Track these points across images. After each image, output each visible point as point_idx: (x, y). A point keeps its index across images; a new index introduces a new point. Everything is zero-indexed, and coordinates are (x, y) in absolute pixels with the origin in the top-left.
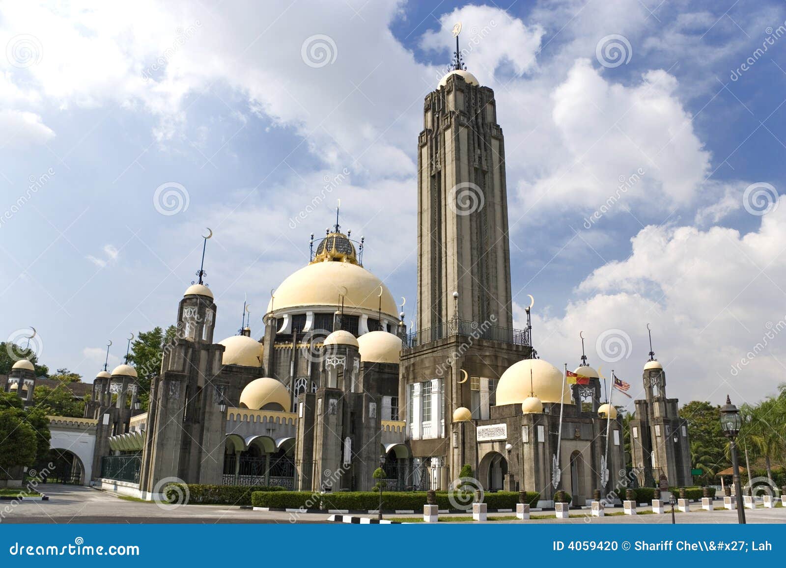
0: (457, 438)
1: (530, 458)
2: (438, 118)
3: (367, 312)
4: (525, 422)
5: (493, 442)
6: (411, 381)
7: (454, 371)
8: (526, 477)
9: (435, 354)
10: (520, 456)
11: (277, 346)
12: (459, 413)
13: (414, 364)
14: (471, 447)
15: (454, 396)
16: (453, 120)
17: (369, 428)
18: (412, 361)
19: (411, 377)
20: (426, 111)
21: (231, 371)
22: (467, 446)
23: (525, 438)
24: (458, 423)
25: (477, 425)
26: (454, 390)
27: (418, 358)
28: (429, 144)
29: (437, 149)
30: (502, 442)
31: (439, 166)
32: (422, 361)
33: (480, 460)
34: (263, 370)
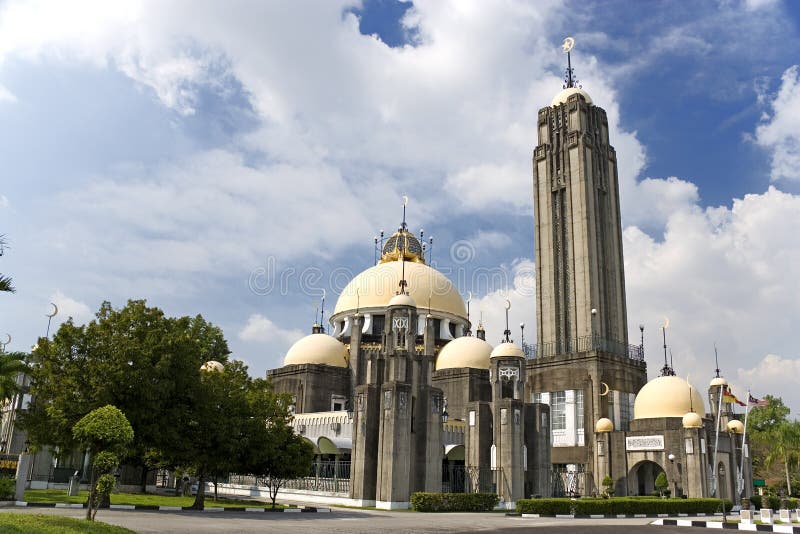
0: (603, 448)
1: (695, 468)
2: (558, 135)
3: (448, 316)
4: (689, 435)
5: (646, 452)
6: (537, 391)
7: (595, 384)
8: (690, 485)
9: (569, 367)
10: (683, 466)
11: (364, 347)
12: (602, 424)
13: (541, 375)
14: (619, 456)
15: (596, 407)
16: (580, 140)
17: (542, 436)
18: (538, 371)
19: (538, 386)
20: (541, 124)
21: (323, 371)
22: (614, 455)
23: (689, 449)
24: (603, 433)
25: (626, 436)
26: (595, 402)
27: (546, 369)
28: (548, 159)
29: (558, 166)
30: (657, 452)
31: (562, 183)
32: (552, 372)
33: (630, 468)
34: (351, 370)
